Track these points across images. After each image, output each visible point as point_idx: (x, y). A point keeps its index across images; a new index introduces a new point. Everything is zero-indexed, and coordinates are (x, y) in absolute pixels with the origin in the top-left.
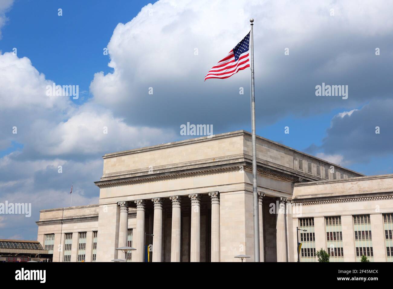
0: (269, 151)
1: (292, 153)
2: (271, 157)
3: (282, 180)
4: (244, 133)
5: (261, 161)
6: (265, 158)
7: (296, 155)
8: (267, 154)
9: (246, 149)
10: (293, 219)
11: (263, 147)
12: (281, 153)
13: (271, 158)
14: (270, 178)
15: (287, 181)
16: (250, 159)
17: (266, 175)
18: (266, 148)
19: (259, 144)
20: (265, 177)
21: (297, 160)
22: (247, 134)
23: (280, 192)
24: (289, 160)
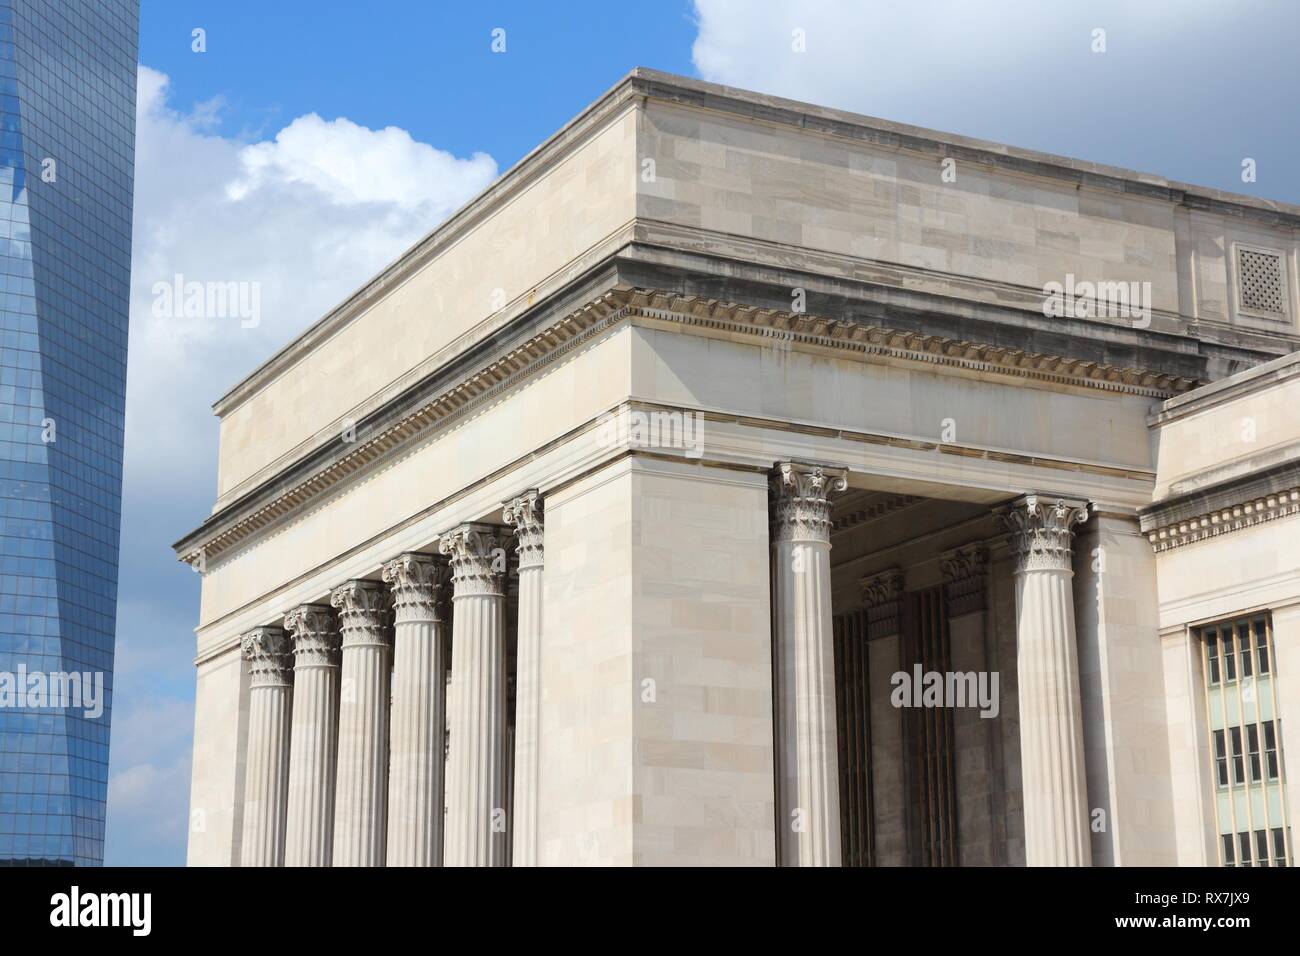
0: (915, 200)
1: (1165, 209)
2: (930, 237)
3: (1032, 382)
4: (637, 82)
5: (813, 261)
6: (869, 248)
7: (1199, 218)
8: (895, 217)
9: (667, 189)
10: (1165, 642)
11: (853, 172)
12: (1038, 208)
13: (934, 244)
14: (913, 371)
15: (1091, 386)
16: (702, 250)
17: (862, 349)
18: (876, 182)
19: (803, 158)
20: (858, 366)
21: (1217, 253)
22: (670, 93)
23: (1024, 460)
24: (1129, 259)
